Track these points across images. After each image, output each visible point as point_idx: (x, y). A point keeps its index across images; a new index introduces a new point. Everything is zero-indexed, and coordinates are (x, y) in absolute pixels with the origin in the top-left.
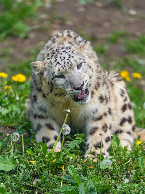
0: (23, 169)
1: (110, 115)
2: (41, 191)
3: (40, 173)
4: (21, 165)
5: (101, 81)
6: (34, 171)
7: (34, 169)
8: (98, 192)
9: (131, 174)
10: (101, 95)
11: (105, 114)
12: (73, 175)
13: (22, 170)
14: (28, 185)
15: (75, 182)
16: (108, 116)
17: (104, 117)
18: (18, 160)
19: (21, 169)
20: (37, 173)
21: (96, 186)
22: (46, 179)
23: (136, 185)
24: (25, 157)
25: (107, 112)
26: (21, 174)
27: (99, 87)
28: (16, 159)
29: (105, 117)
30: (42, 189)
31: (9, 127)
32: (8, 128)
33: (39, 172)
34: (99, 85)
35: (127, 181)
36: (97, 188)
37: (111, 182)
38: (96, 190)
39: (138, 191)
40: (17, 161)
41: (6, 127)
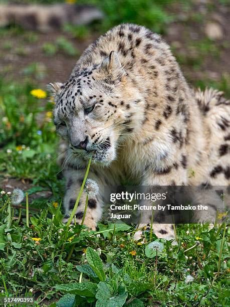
0: (17, 249)
1: (185, 168)
2: (42, 289)
3: (44, 259)
4: (14, 244)
5: (174, 106)
6: (34, 255)
7: (35, 252)
8: (130, 294)
9: (200, 267)
10: (174, 128)
11: (176, 166)
12: (93, 265)
13: (14, 252)
14: (20, 276)
15: (97, 277)
16: (181, 169)
17: (173, 170)
18: (10, 235)
19: (12, 250)
20: (39, 258)
21: (127, 285)
22: (49, 269)
23: (202, 287)
24: (25, 230)
25: (179, 163)
26: (11, 258)
27: (169, 114)
28: (7, 233)
29: (175, 170)
30: (43, 285)
31: (26, 180)
32: (23, 181)
33: (43, 256)
34: (170, 112)
35: (189, 278)
36: (127, 288)
37: (162, 279)
38: (126, 290)
39: (201, 296)
40: (9, 237)
41: (21, 180)
